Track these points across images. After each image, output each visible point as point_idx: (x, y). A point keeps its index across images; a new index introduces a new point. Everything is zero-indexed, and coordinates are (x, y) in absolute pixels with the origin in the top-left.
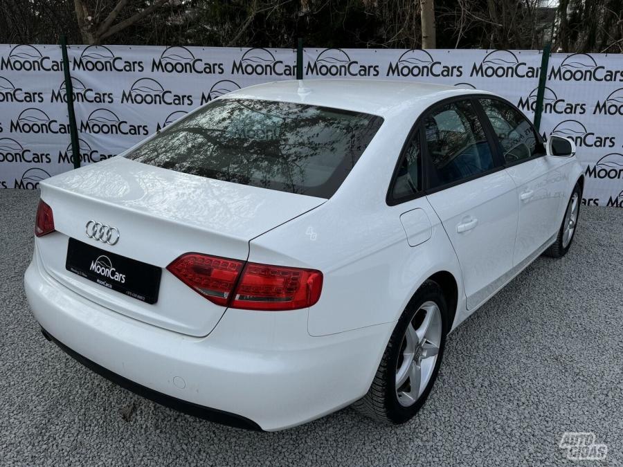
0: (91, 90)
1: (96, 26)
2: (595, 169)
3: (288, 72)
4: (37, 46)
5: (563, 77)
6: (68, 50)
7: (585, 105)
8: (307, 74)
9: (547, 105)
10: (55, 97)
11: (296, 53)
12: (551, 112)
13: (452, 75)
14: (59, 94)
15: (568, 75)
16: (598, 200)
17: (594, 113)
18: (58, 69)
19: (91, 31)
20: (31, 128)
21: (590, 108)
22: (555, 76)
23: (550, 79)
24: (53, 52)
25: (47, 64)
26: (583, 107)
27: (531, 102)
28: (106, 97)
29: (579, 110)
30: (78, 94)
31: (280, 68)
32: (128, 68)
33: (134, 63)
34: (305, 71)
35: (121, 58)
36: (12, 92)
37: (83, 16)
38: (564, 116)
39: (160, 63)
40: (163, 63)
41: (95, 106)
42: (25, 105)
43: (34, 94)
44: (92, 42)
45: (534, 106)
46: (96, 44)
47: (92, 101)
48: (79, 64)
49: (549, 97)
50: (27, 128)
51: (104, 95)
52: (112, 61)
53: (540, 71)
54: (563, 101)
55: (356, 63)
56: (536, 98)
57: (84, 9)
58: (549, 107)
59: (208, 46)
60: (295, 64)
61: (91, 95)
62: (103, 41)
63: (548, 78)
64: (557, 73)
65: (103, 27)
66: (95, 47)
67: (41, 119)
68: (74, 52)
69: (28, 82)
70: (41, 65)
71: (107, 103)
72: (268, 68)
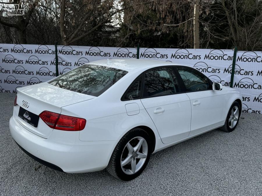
0: (64, 61)
1: (67, 39)
2: (258, 98)
3: (134, 56)
4: (47, 45)
5: (243, 60)
6: (57, 47)
7: (253, 72)
8: (141, 57)
9: (236, 71)
10: (52, 63)
11: (137, 50)
12: (238, 74)
13: (197, 59)
14: (53, 62)
15: (245, 60)
16: (260, 111)
17: (257, 75)
18: (54, 54)
19: (66, 40)
20: (43, 74)
21: (255, 73)
22: (240, 60)
23: (237, 61)
24: (52, 48)
25: (50, 52)
26: (252, 72)
27: (229, 70)
28: (69, 64)
29: (250, 74)
30: (60, 62)
31: (131, 55)
32: (77, 54)
33: (80, 52)
34: (140, 56)
35: (75, 50)
36: (38, 61)
37: (63, 36)
38: (244, 76)
39: (88, 52)
40: (90, 52)
41: (65, 67)
42: (42, 66)
43: (45, 62)
44: (65, 44)
45: (231, 72)
46: (67, 45)
47: (64, 65)
48: (61, 52)
49: (237, 68)
50: (42, 74)
51: (69, 63)
52: (72, 51)
53: (233, 58)
54: (243, 70)
55: (159, 53)
56: (231, 68)
57: (64, 33)
58: (237, 72)
59: (105, 46)
60: (137, 54)
61: (64, 63)
62: (69, 44)
63: (236, 61)
64: (240, 59)
65: (70, 39)
66: (66, 46)
67: (47, 71)
68: (59, 48)
69: (44, 58)
70: (48, 52)
71: (69, 66)
72: (127, 55)
